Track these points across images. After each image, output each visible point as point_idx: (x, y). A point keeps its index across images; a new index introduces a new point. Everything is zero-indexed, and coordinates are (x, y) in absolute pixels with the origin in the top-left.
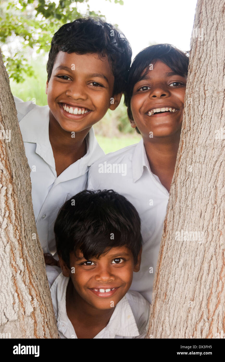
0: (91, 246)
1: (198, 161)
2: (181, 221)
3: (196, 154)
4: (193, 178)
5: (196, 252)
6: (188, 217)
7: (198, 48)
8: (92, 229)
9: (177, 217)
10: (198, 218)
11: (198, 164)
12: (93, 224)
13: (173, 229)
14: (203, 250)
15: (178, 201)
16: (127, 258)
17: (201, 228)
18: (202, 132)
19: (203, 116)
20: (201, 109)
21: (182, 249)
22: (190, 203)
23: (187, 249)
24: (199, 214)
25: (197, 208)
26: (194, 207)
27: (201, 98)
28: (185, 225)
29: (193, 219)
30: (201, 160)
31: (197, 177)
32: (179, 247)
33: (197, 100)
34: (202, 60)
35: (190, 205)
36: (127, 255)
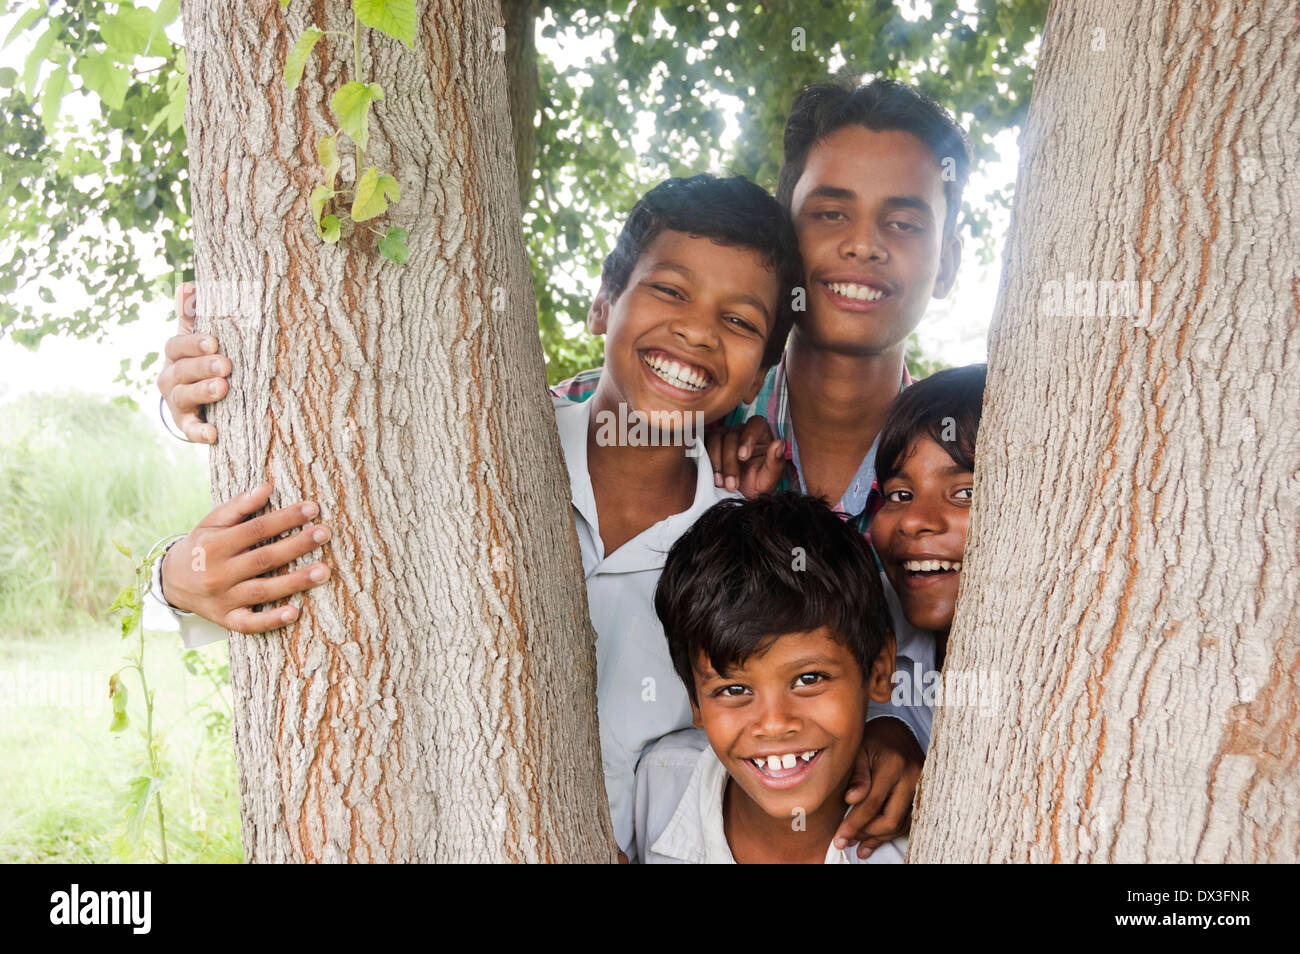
0: (726, 634)
1: (989, 620)
2: (948, 773)
3: (986, 603)
4: (977, 664)
5: (972, 852)
6: (963, 764)
7: (1002, 343)
8: (724, 591)
9: (941, 767)
10: (981, 764)
11: (988, 628)
12: (726, 577)
13: (930, 800)
14: (986, 847)
15: (945, 725)
16: (833, 670)
17: (986, 789)
18: (999, 548)
19: (1003, 508)
20: (999, 492)
21: (947, 847)
22: (969, 729)
23: (955, 848)
24: (983, 755)
25: (981, 739)
26: (975, 738)
27: (999, 464)
28: (956, 785)
29: (972, 767)
30: (995, 618)
31: (986, 661)
32: (941, 844)
33: (993, 469)
34: (1007, 373)
35: (968, 735)
36: (834, 662)
